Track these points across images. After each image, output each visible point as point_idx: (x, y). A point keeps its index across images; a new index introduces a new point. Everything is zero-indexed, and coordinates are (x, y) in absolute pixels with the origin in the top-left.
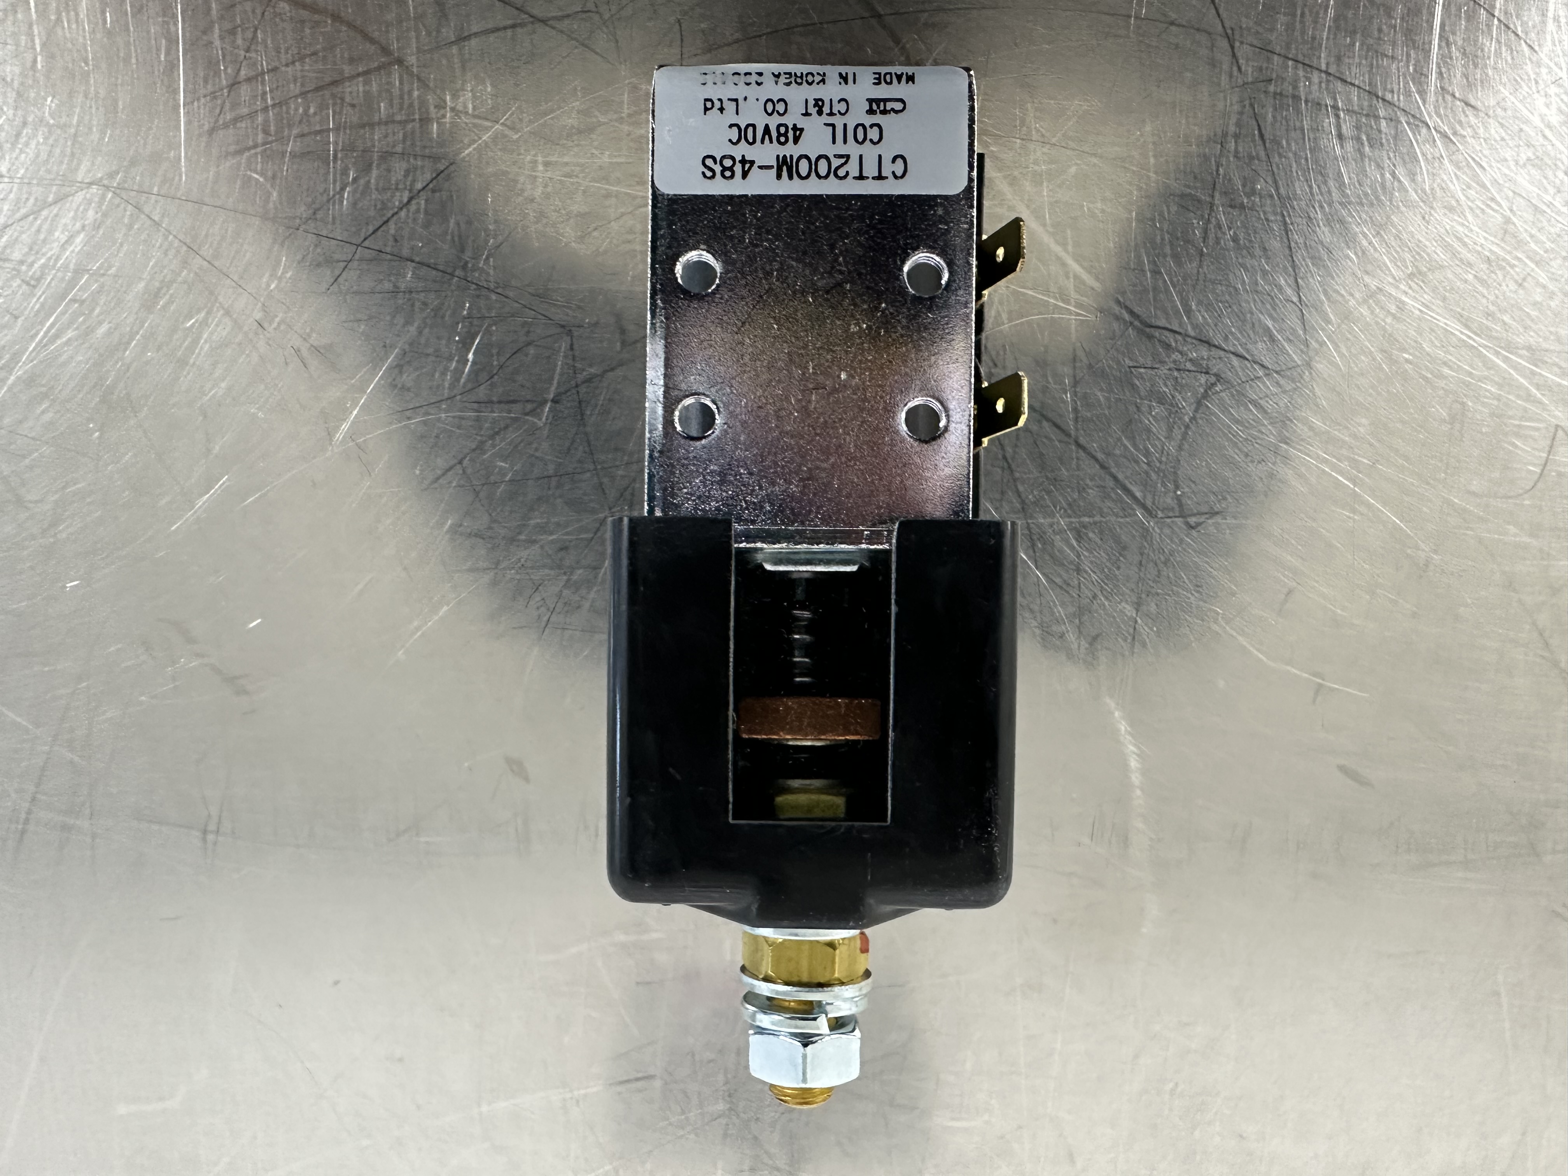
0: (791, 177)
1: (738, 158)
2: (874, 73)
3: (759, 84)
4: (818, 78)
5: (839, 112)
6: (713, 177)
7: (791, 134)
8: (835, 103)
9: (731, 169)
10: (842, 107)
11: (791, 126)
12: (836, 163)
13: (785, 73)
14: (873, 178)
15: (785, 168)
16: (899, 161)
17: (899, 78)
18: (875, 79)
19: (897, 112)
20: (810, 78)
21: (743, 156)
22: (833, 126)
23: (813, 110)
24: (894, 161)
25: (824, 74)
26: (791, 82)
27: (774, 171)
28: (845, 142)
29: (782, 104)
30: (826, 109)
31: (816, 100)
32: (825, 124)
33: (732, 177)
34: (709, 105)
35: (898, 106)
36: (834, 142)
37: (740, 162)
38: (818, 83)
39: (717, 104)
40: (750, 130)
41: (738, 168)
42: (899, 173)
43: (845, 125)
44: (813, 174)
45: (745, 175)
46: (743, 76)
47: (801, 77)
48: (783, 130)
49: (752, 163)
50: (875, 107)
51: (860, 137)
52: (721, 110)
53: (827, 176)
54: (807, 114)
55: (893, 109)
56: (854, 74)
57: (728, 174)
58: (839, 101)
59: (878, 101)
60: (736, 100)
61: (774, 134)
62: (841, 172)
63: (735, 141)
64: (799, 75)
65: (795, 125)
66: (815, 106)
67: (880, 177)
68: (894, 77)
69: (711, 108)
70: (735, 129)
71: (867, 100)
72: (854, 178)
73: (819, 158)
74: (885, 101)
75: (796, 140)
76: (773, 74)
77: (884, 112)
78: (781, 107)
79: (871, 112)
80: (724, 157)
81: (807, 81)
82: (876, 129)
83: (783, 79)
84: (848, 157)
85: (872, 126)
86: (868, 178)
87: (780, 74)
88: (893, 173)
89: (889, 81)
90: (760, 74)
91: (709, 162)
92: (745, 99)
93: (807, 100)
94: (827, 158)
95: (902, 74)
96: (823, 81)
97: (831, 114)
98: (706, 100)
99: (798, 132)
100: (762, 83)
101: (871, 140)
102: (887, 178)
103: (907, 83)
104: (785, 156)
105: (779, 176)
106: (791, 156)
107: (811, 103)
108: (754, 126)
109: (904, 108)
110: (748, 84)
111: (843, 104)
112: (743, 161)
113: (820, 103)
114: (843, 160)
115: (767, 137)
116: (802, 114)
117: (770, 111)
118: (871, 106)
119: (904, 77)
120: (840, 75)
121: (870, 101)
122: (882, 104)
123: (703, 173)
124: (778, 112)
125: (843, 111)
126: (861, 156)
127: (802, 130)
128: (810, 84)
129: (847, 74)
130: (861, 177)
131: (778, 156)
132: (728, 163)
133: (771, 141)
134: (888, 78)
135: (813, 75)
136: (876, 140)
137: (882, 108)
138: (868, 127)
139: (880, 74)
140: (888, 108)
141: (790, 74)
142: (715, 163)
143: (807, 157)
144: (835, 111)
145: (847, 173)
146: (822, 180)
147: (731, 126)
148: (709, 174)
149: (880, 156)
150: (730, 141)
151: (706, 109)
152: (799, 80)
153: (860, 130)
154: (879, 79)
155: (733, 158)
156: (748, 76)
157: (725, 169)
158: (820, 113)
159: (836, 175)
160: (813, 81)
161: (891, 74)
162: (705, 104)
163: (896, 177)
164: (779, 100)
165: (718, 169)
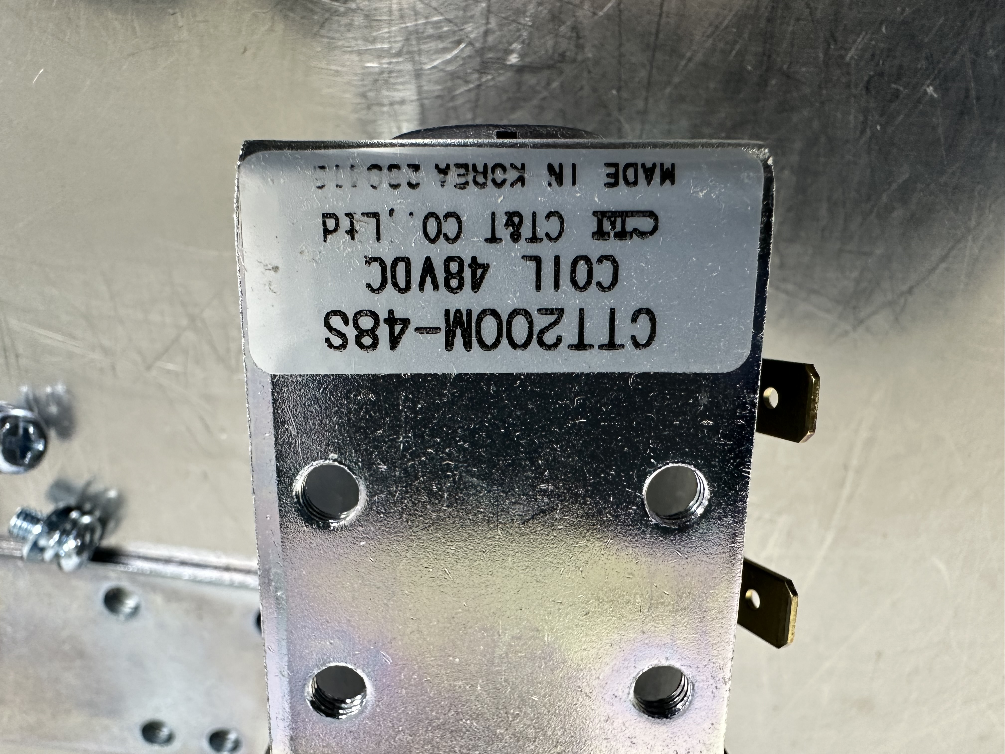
0: (468, 345)
1: (383, 315)
2: (608, 165)
3: (412, 186)
4: (512, 175)
5: (547, 235)
6: (344, 346)
7: (467, 274)
8: (541, 219)
9: (372, 333)
10: (553, 226)
11: (467, 261)
12: (541, 322)
13: (458, 166)
14: (601, 347)
15: (459, 332)
16: (644, 319)
17: (649, 173)
18: (608, 175)
19: (642, 234)
20: (499, 175)
21: (391, 312)
22: (537, 260)
23: (504, 233)
24: (634, 319)
25: (523, 166)
26: (467, 183)
27: (441, 337)
28: (557, 286)
29: (452, 221)
30: (526, 231)
31: (510, 215)
32: (523, 257)
33: (374, 345)
34: (331, 224)
35: (646, 224)
36: (538, 287)
37: (385, 321)
38: (512, 185)
39: (345, 223)
40: (401, 267)
41: (383, 331)
42: (642, 339)
43: (557, 259)
44: (504, 341)
45: (394, 342)
46: (385, 171)
47: (485, 173)
48: (454, 267)
49: (406, 322)
50: (607, 227)
51: (581, 278)
52: (352, 232)
53: (525, 345)
54: (493, 239)
55: (635, 230)
56: (574, 166)
57: (367, 341)
58: (549, 215)
59: (612, 215)
60: (375, 215)
61: (441, 276)
62: (550, 338)
63: (376, 285)
64: (480, 168)
65: (474, 259)
66: (507, 225)
67: (611, 345)
68: (641, 172)
69: (335, 230)
70: (376, 266)
71: (595, 213)
72: (570, 347)
73: (515, 313)
74: (625, 214)
75: (476, 286)
76: (437, 166)
77: (622, 235)
78: (450, 227)
79: (600, 234)
80: (359, 314)
81: (494, 181)
82: (607, 264)
83: (453, 177)
84: (561, 312)
85: (600, 260)
86: (591, 346)
87: (448, 166)
88: (633, 338)
89: (631, 178)
90: (416, 168)
91: (336, 322)
92: (391, 212)
93: (493, 214)
94: (527, 314)
95: (654, 165)
96: (521, 180)
97: (534, 239)
98: (326, 216)
99: (479, 272)
100: (418, 184)
101: (599, 284)
102: (623, 346)
103: (662, 182)
104: (458, 311)
105: (449, 345)
106: (469, 312)
107: (501, 220)
108: (407, 261)
109: (655, 228)
110: (395, 187)
111: (555, 220)
112: (391, 320)
113: (516, 220)
114: (552, 318)
115: (428, 280)
116: (486, 240)
117: (432, 235)
118: (600, 224)
119: (658, 172)
120: (550, 168)
121: (600, 215)
122: (619, 220)
123: (328, 340)
124: (445, 235)
125: (554, 235)
126: (582, 311)
127: (486, 267)
128: (499, 185)
129: (561, 166)
130: (581, 345)
131: (447, 312)
132: (366, 323)
133: (436, 287)
134: (630, 173)
135: (504, 169)
136: (606, 284)
137: (619, 228)
138: (594, 260)
139: (616, 165)
140: (629, 228)
141: (465, 166)
142: (346, 323)
143: (494, 313)
144: (541, 233)
145: (559, 339)
146: (519, 352)
147: (370, 261)
148: (337, 341)
149: (613, 312)
150: (369, 286)
151: (327, 232)
152: (480, 179)
153: (582, 267)
154: (615, 176)
155: (374, 315)
156: (395, 171)
157: (361, 333)
158: (516, 237)
159: (541, 343)
160: (504, 181)
161: (634, 165)
162: (324, 224)
163: (637, 345)
164: (448, 215)
165: (350, 332)
